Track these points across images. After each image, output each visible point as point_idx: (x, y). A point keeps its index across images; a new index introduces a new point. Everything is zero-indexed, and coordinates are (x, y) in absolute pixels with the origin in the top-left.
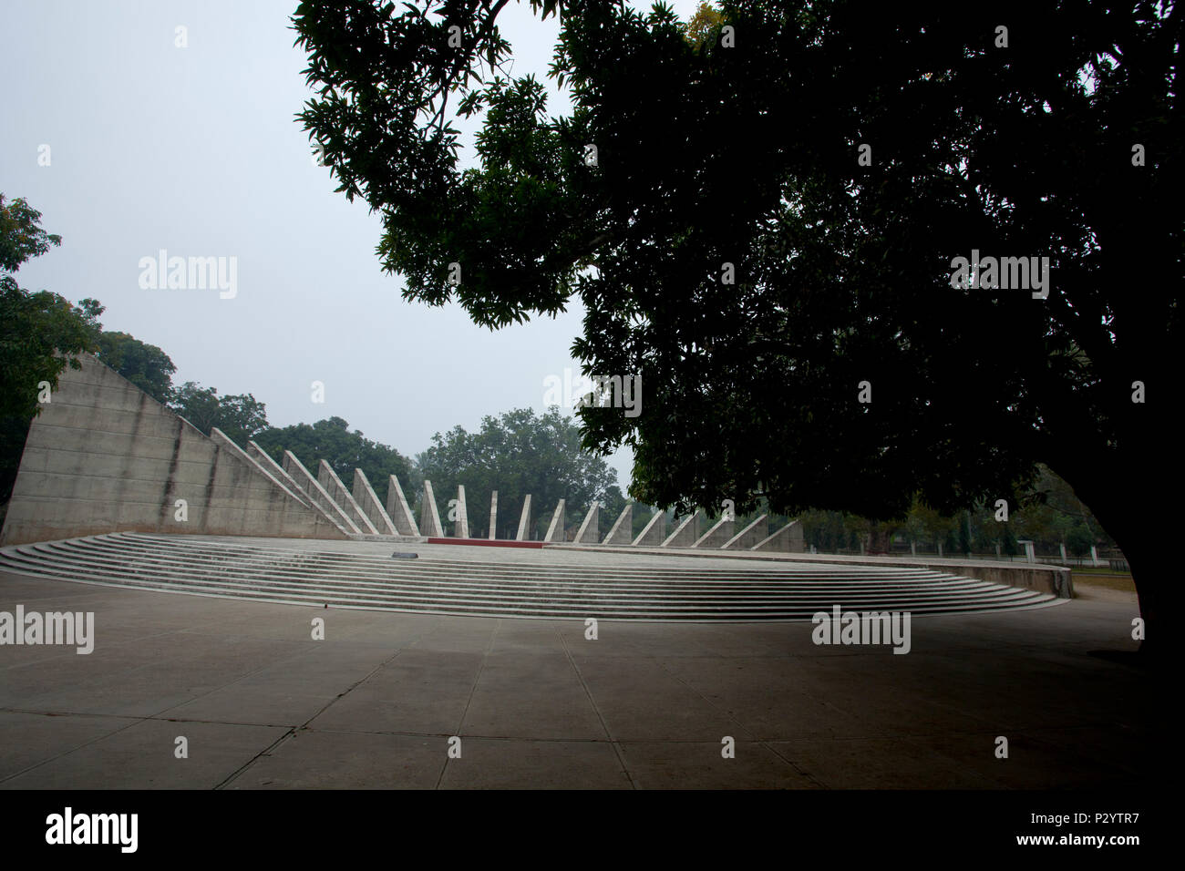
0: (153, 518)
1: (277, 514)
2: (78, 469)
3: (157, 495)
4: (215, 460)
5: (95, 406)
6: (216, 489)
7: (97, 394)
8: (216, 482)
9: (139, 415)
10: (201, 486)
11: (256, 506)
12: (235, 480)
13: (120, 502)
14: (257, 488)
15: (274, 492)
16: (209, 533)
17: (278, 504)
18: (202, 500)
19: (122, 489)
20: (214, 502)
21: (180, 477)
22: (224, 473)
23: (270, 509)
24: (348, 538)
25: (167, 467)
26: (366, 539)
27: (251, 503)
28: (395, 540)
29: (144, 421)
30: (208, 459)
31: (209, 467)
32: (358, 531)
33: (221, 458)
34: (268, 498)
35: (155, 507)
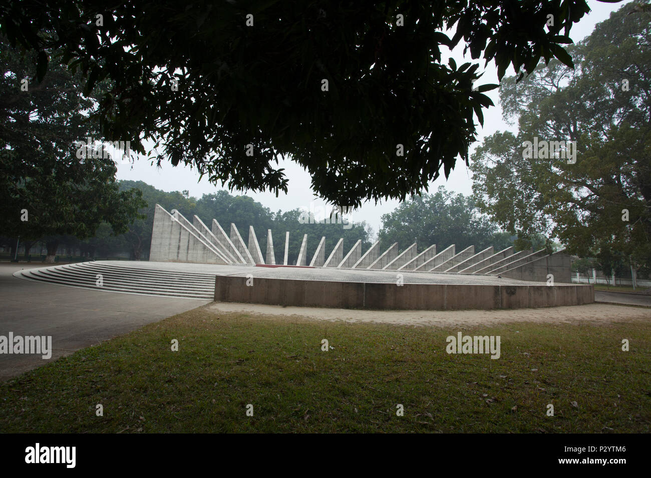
0: (176, 258)
1: (206, 255)
2: (161, 244)
3: (177, 250)
4: (189, 237)
5: (163, 224)
6: (189, 247)
7: (164, 220)
8: (189, 245)
9: (172, 225)
10: (186, 247)
11: (200, 252)
12: (194, 244)
13: (169, 253)
14: (200, 247)
15: (205, 247)
16: (188, 262)
17: (206, 252)
18: (186, 251)
19: (169, 249)
20: (189, 252)
21: (181, 244)
22: (191, 242)
23: (204, 253)
24: (227, 264)
25: (178, 241)
26: (233, 265)
27: (199, 251)
28: (244, 265)
29: (173, 227)
30: (187, 238)
31: (187, 240)
32: (231, 262)
33: (191, 237)
34: (203, 249)
35: (176, 254)
